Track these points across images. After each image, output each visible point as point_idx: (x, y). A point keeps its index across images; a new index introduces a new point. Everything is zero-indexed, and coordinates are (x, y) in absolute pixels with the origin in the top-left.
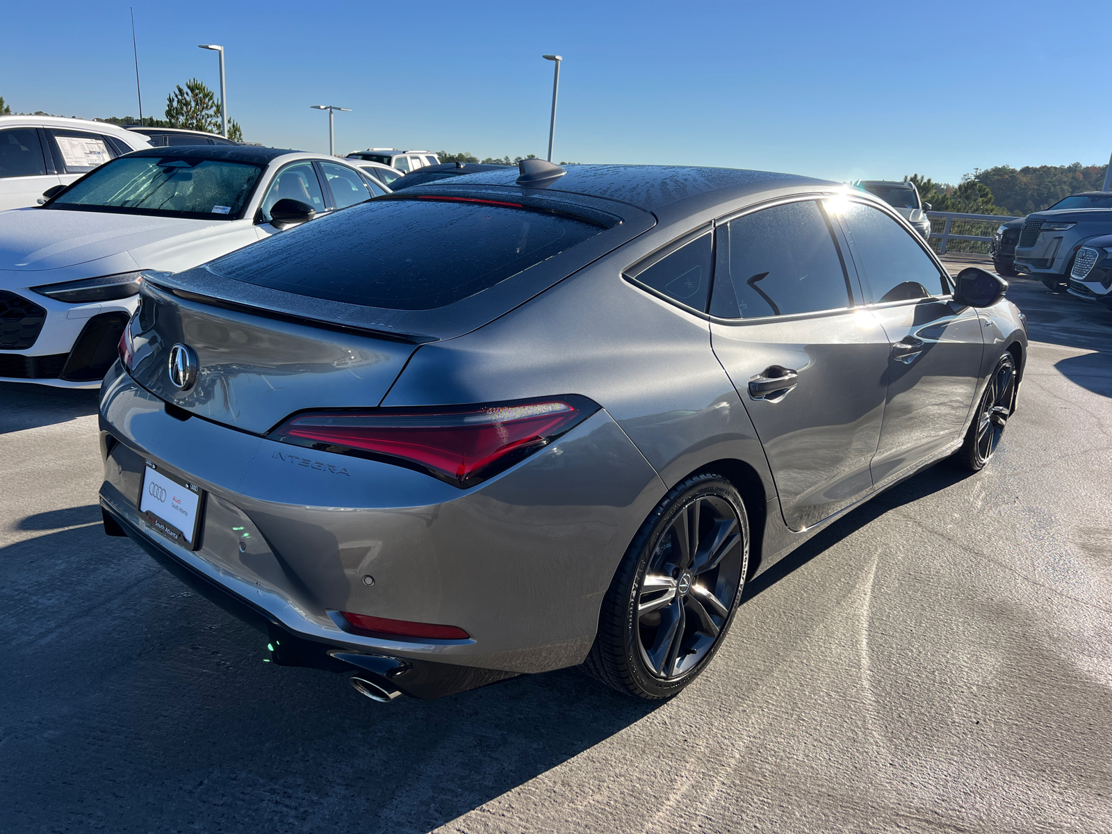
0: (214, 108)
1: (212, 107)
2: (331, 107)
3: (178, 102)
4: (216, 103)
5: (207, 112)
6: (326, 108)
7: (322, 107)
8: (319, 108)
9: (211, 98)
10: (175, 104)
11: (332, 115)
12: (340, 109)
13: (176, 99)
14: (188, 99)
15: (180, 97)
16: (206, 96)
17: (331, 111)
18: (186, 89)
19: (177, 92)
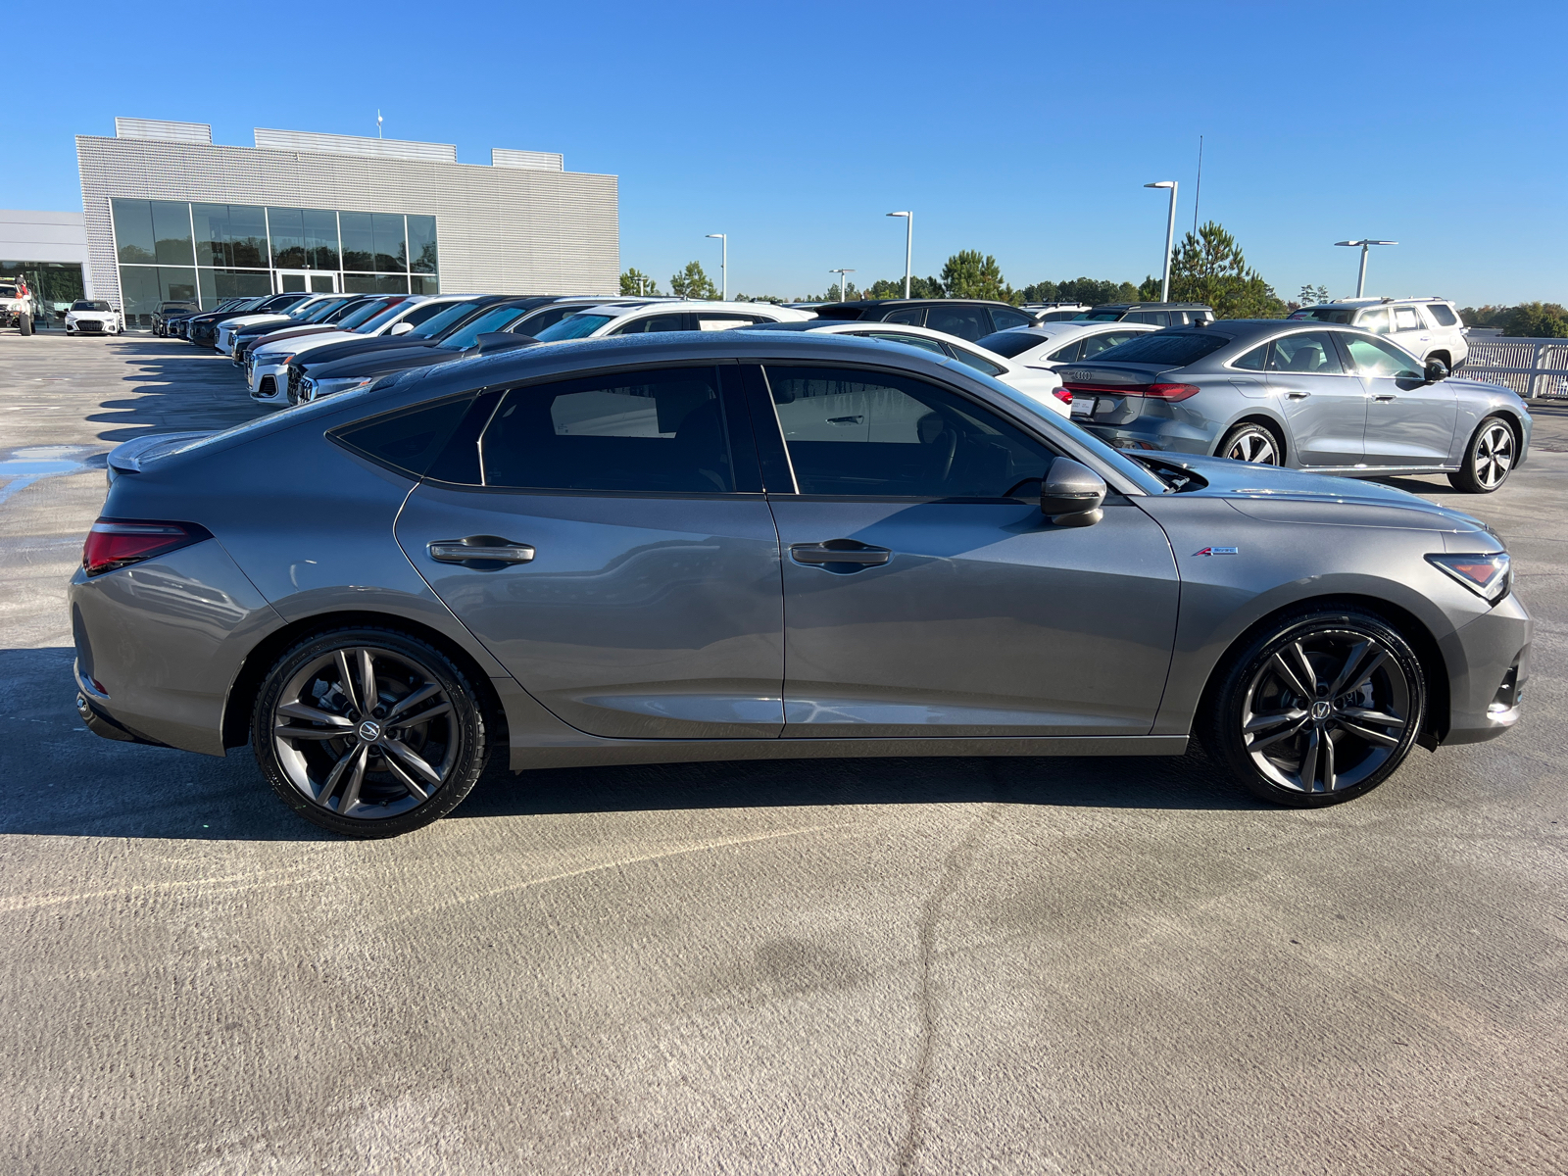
0: (1231, 257)
1: (1227, 256)
2: (1366, 242)
3: (1185, 253)
4: (1234, 251)
5: (1221, 263)
6: (1358, 244)
7: (1351, 243)
8: (1347, 244)
9: (1228, 245)
10: (1181, 257)
11: (1366, 253)
12: (1377, 243)
13: (1182, 251)
14: (1198, 248)
15: (1188, 247)
16: (1222, 242)
17: (1365, 249)
18: (1198, 237)
19: (1186, 241)
